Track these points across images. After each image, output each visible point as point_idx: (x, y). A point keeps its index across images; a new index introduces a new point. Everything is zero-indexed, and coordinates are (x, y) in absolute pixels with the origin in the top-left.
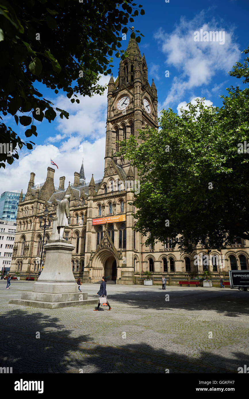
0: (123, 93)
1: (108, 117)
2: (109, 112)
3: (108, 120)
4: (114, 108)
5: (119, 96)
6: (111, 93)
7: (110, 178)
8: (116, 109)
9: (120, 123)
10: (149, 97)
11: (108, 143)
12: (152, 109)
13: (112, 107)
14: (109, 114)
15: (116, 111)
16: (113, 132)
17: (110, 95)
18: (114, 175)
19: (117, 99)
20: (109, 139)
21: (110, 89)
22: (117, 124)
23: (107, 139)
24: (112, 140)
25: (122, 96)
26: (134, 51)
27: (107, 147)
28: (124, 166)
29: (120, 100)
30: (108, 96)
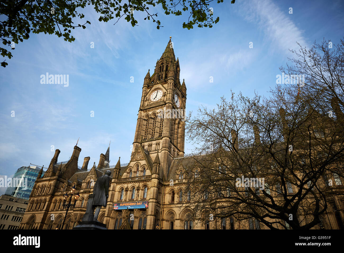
0: (157, 87)
1: (141, 106)
2: (142, 102)
3: (141, 108)
4: (148, 99)
5: (153, 88)
6: (147, 86)
7: (137, 162)
8: (149, 100)
9: (152, 112)
10: (180, 93)
11: (138, 130)
12: (182, 104)
13: (146, 97)
14: (142, 103)
15: (149, 101)
16: (145, 120)
17: (145, 87)
18: (141, 160)
19: (151, 91)
20: (139, 126)
21: (146, 82)
22: (149, 113)
23: (138, 126)
24: (142, 127)
25: (156, 89)
26: (170, 55)
27: (137, 133)
28: (150, 153)
29: (154, 93)
30: (143, 88)
